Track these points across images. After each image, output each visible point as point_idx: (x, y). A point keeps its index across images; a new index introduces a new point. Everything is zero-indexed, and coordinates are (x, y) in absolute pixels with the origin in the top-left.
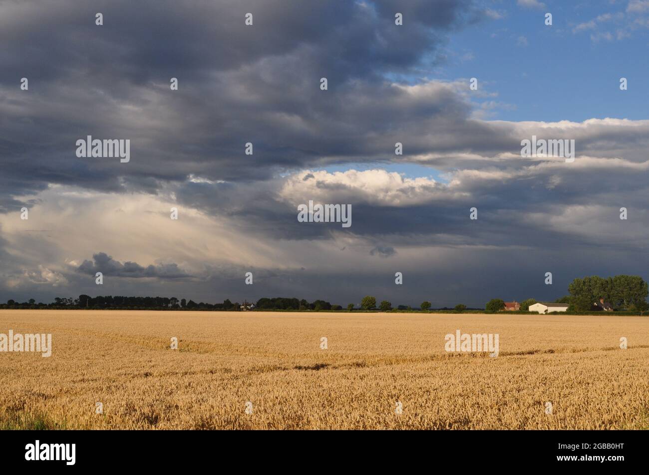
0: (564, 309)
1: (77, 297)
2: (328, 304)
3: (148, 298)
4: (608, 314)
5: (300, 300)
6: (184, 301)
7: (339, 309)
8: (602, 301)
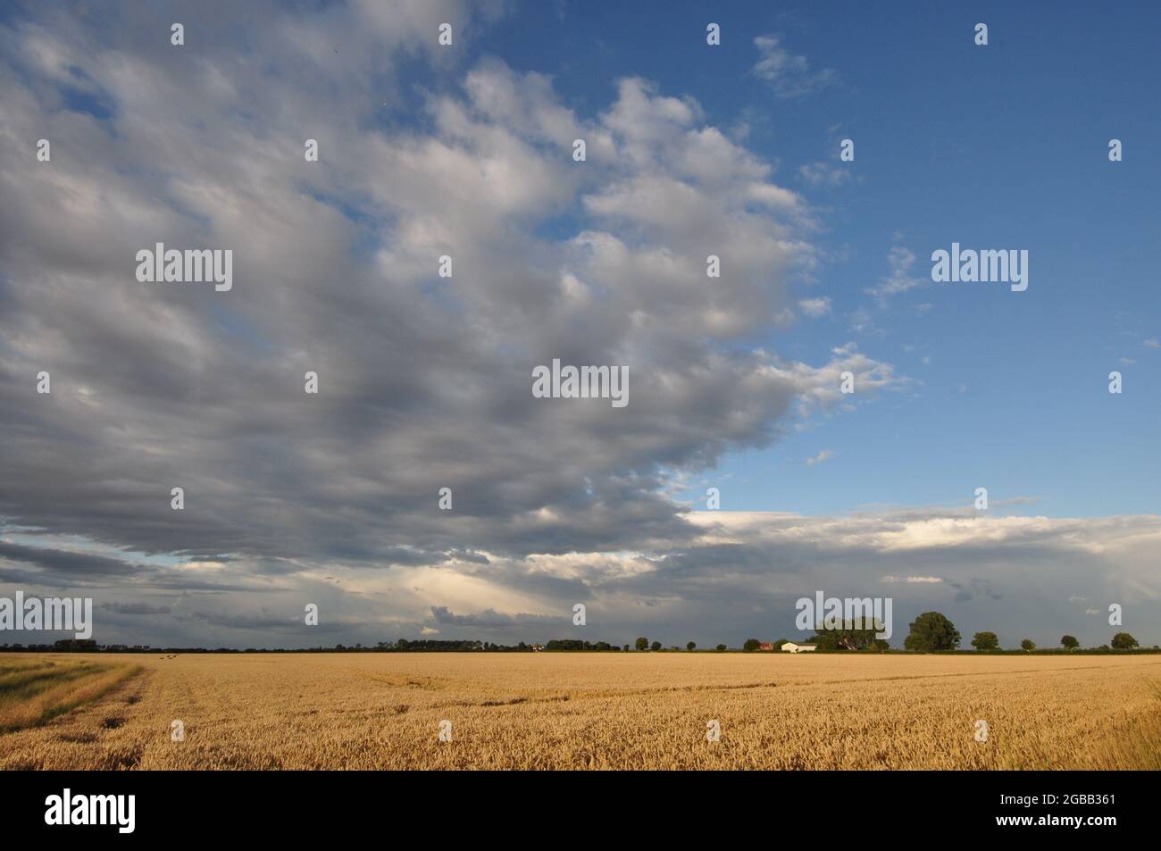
0: (813, 648)
1: (397, 642)
2: (608, 645)
3: (456, 642)
4: (853, 652)
5: (584, 641)
6: (486, 644)
7: (617, 649)
8: (845, 640)
